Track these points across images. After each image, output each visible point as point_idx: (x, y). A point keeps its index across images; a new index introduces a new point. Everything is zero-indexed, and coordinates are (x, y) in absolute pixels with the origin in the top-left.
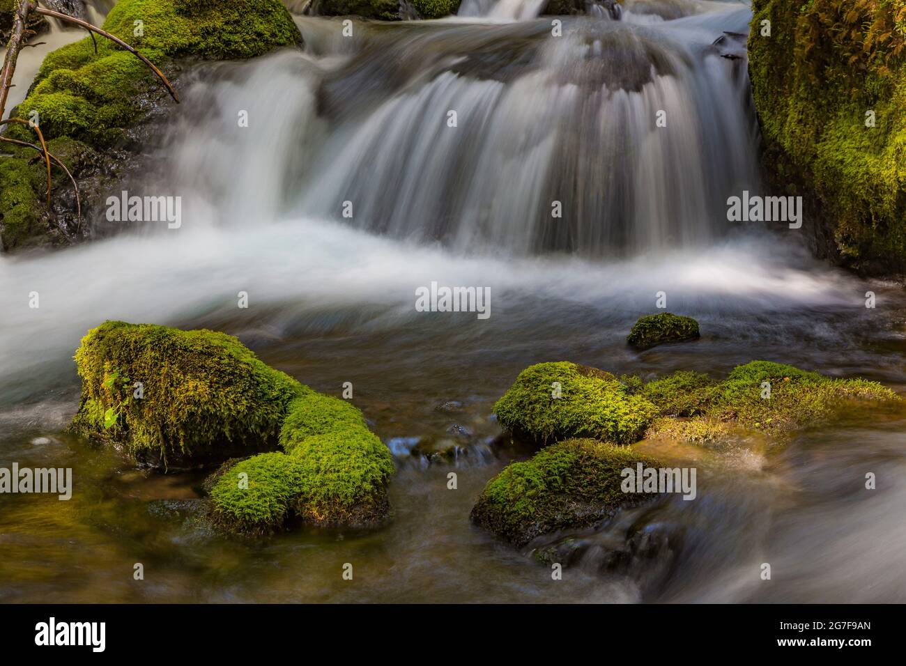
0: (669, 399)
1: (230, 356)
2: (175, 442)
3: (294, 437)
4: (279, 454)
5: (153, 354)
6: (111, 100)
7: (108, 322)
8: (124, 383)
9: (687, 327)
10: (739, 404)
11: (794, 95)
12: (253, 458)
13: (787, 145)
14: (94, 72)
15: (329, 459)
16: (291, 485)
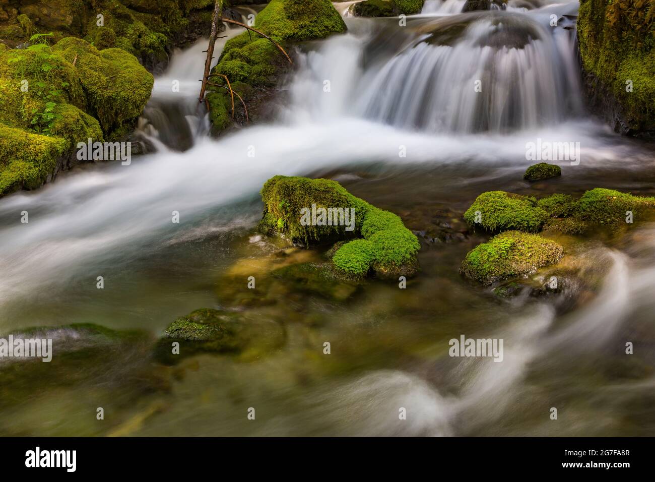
0: (552, 208)
1: (337, 192)
2: (312, 234)
3: (370, 231)
4: (363, 240)
5: (301, 192)
6: (259, 63)
7: (276, 176)
8: (287, 206)
9: (555, 170)
10: (591, 211)
11: (603, 47)
12: (351, 242)
13: (598, 73)
14: (250, 49)
15: (389, 243)
16: (370, 255)
